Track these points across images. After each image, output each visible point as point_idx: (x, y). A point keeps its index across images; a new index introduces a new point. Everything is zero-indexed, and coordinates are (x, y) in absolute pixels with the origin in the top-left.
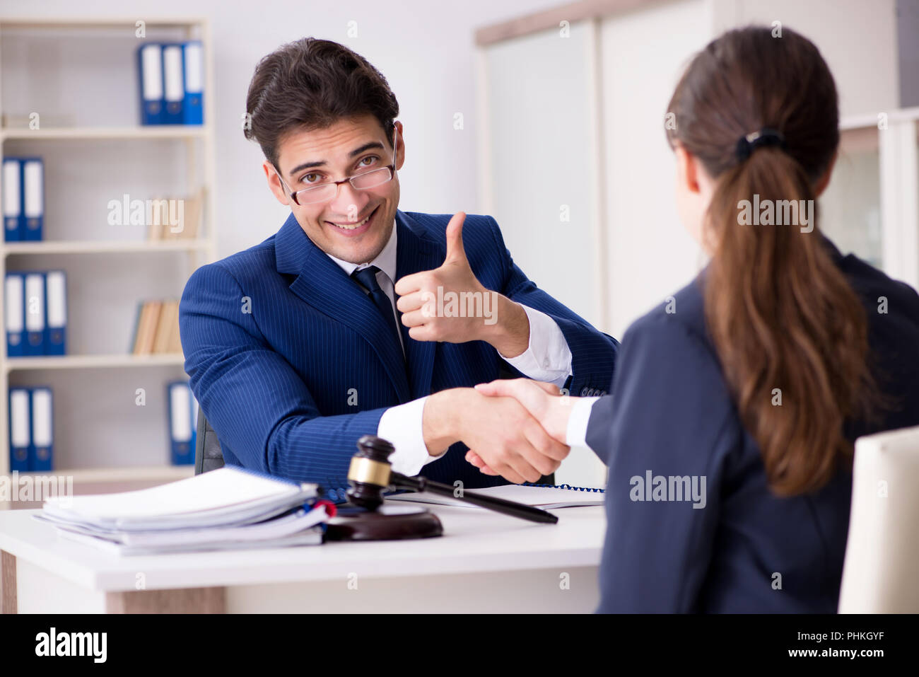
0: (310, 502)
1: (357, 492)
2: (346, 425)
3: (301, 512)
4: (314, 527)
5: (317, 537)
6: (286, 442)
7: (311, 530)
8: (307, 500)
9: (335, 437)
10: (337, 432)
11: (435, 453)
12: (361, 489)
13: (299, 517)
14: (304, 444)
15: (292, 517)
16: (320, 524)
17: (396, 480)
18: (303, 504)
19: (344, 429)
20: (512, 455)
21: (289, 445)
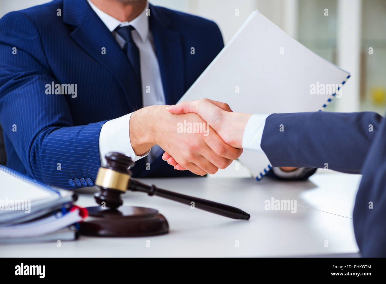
0: (67, 206)
1: (102, 195)
2: (78, 133)
3: (59, 214)
4: (69, 227)
5: (71, 235)
6: (41, 144)
7: (67, 229)
8: (64, 204)
9: (71, 142)
10: (72, 139)
11: (140, 154)
12: (105, 194)
13: (57, 218)
14: (51, 147)
15: (53, 218)
16: (75, 224)
17: (133, 186)
18: (61, 207)
19: (77, 136)
20: (195, 155)
21: (42, 147)
